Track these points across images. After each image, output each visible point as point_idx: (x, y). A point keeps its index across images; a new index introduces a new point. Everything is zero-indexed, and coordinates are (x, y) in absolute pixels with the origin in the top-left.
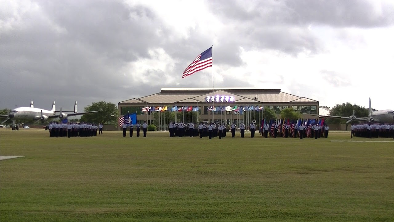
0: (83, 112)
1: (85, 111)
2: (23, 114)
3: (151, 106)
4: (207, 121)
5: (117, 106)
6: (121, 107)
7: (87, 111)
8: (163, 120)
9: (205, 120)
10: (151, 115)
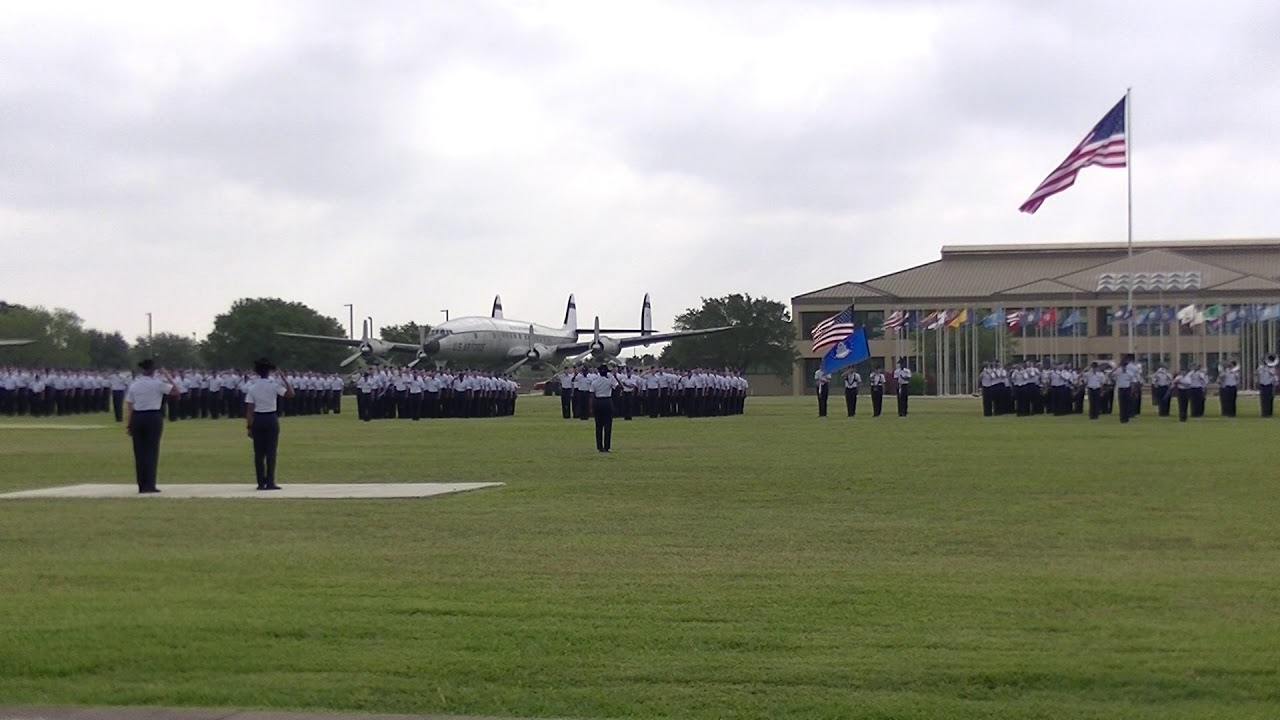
0: (671, 331)
1: (678, 327)
2: (471, 338)
3: (909, 307)
4: (1107, 359)
5: (789, 309)
6: (803, 313)
7: (684, 328)
8: (953, 358)
9: (1103, 356)
10: (907, 340)
